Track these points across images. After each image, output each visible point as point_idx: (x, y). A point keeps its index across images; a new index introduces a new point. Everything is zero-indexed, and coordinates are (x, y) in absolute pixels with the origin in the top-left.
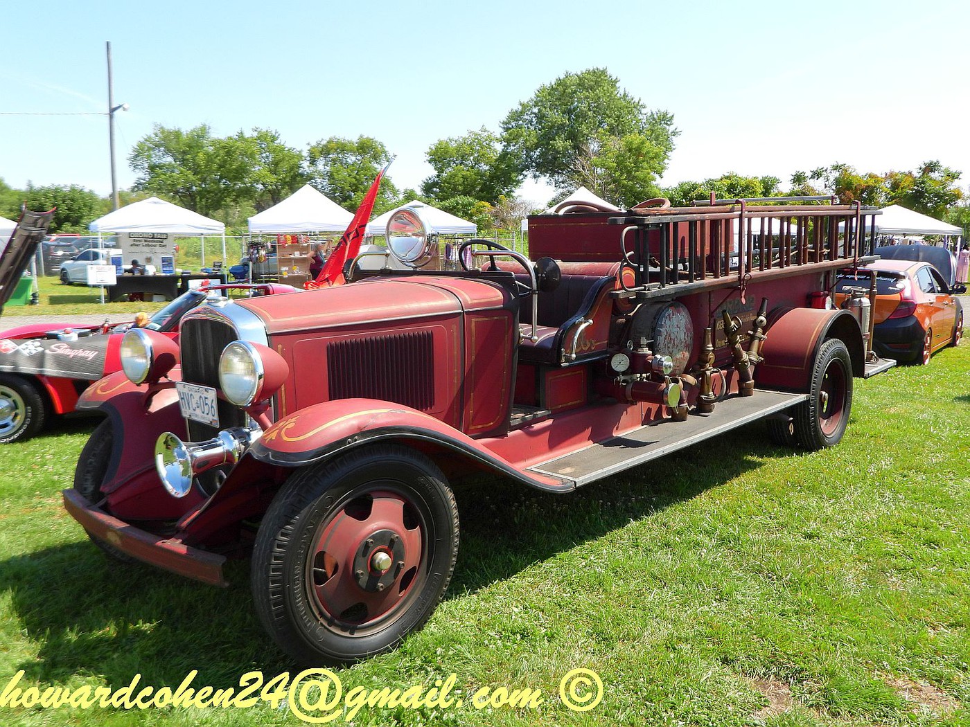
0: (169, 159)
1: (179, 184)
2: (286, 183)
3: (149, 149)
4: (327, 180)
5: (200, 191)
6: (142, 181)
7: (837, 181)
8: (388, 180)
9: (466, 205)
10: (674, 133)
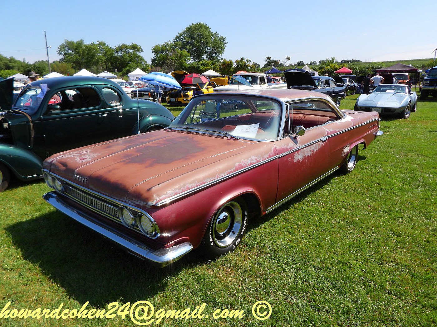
0: (71, 51)
1: (74, 60)
3: (64, 48)
6: (62, 59)
10: (226, 43)
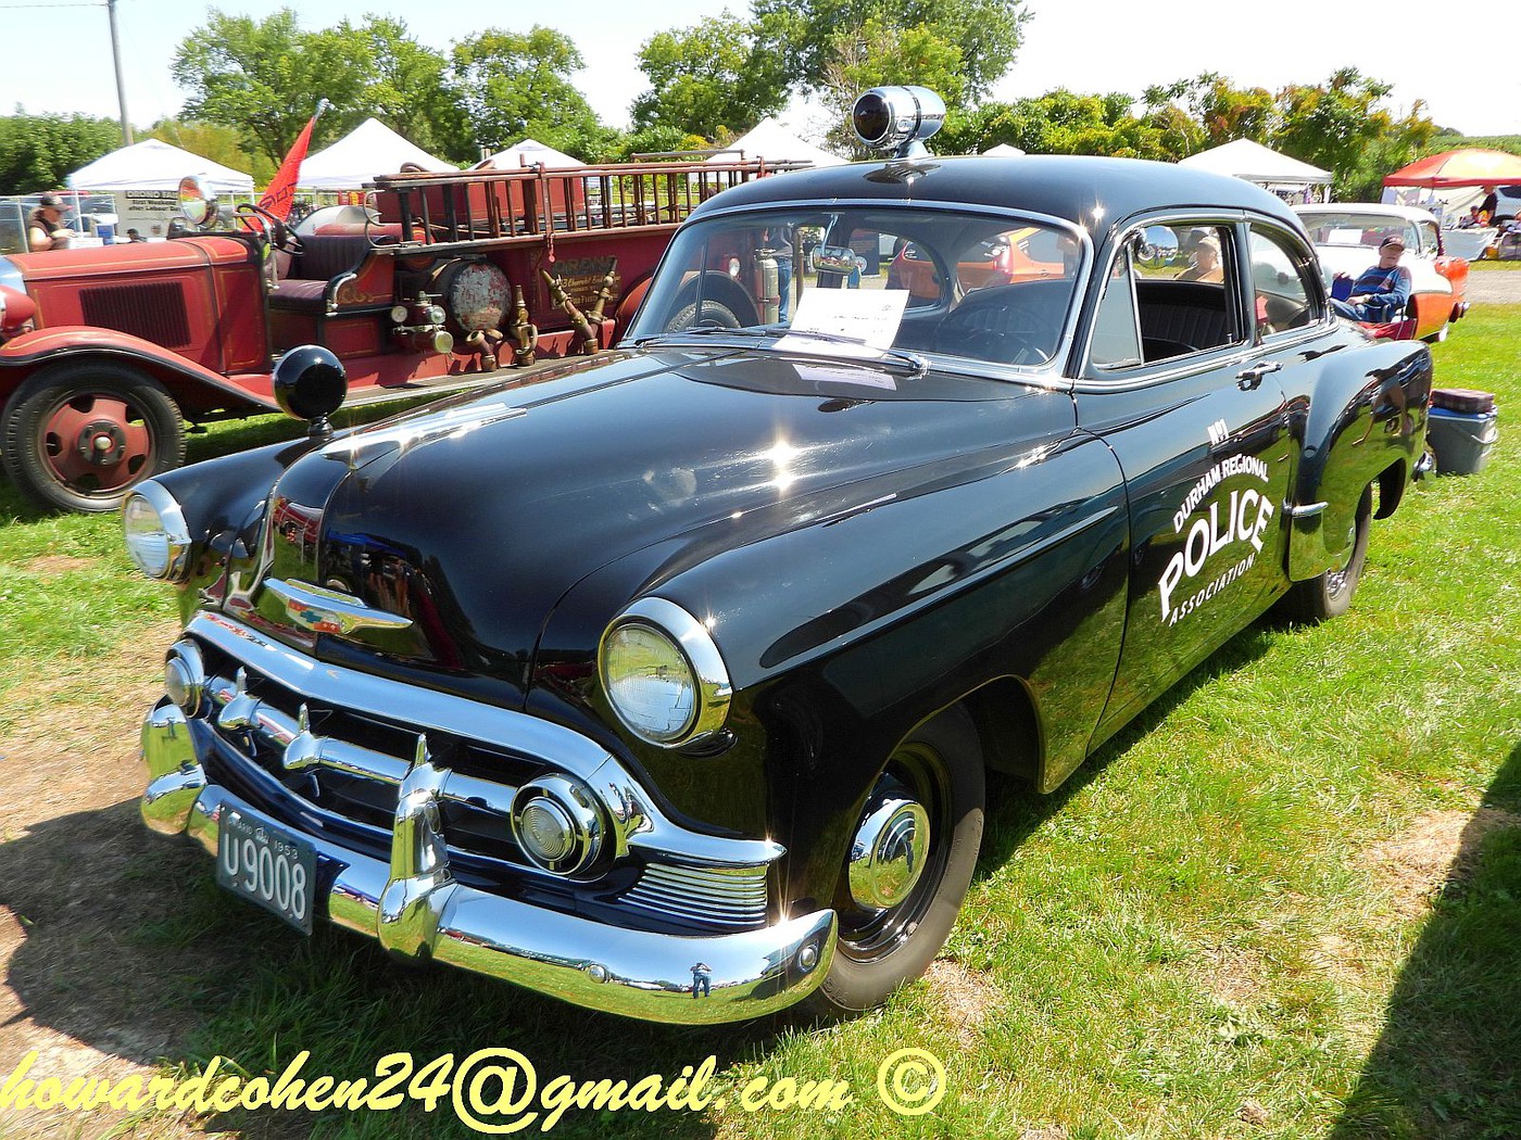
0: (234, 67)
1: (252, 107)
2: (419, 105)
3: (203, 50)
4: (483, 100)
5: (286, 120)
6: (195, 104)
7: (1207, 100)
8: (580, 99)
9: (669, 141)
